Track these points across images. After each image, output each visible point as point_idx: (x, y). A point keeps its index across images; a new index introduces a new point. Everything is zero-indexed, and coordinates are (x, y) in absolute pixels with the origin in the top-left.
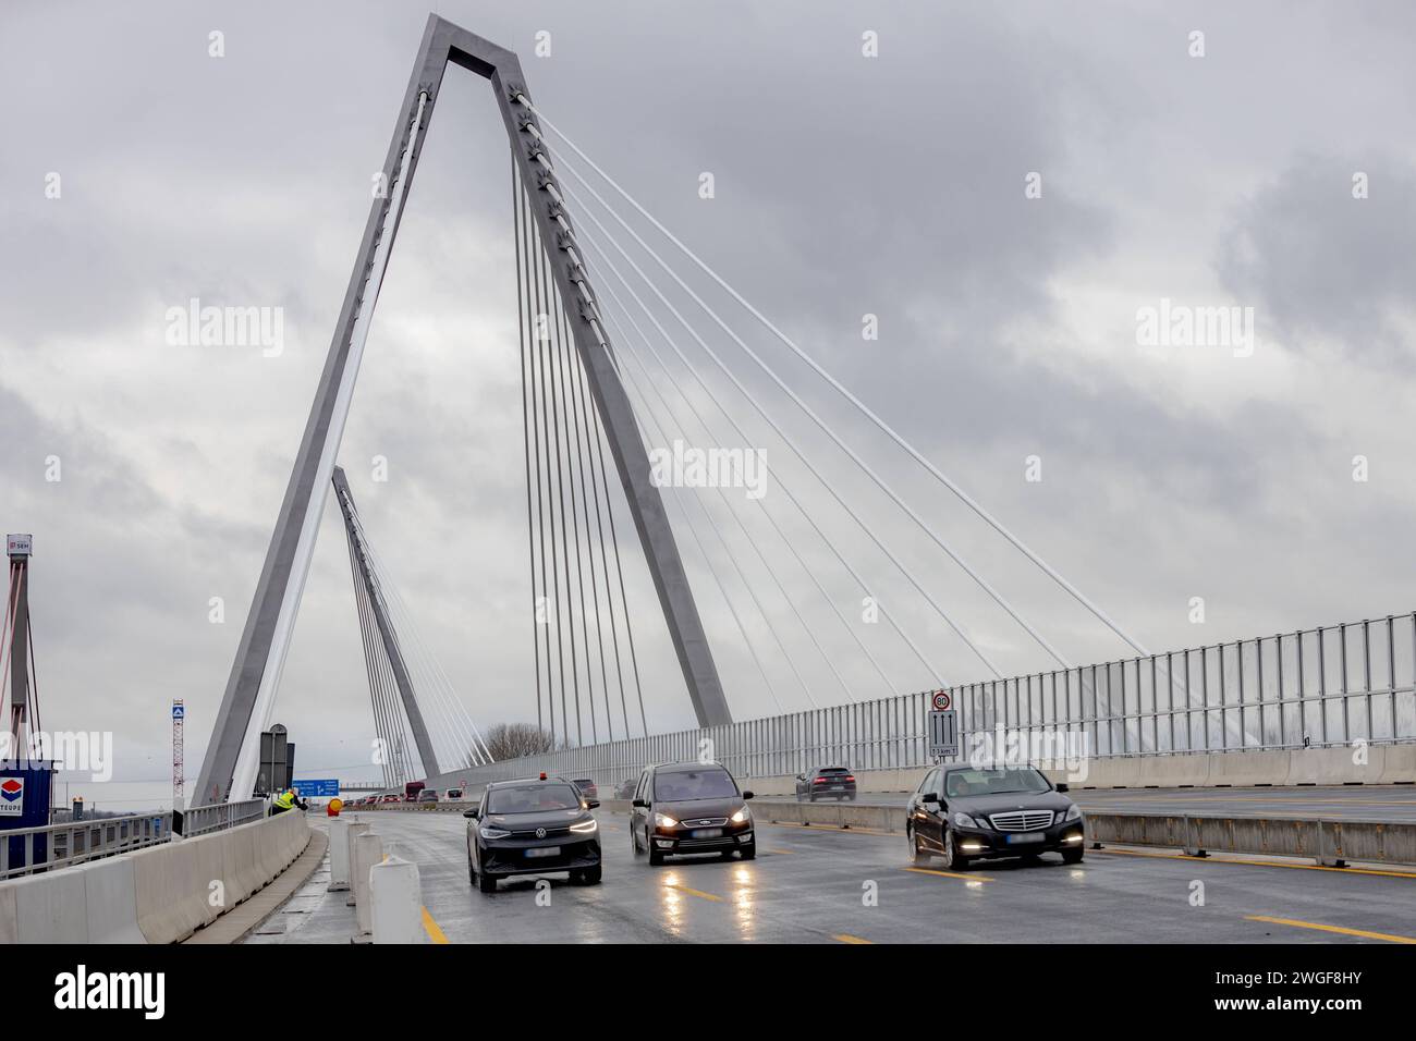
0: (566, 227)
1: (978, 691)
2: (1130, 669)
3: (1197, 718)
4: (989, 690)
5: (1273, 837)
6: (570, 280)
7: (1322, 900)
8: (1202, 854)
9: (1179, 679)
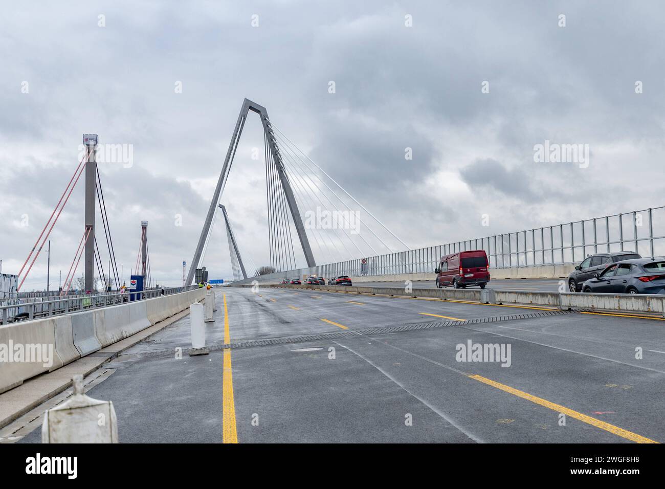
0: (277, 149)
1: (372, 259)
2: (407, 254)
3: (422, 265)
4: (375, 258)
5: (431, 293)
6: (278, 161)
7: (438, 308)
8: (415, 297)
9: (418, 255)
